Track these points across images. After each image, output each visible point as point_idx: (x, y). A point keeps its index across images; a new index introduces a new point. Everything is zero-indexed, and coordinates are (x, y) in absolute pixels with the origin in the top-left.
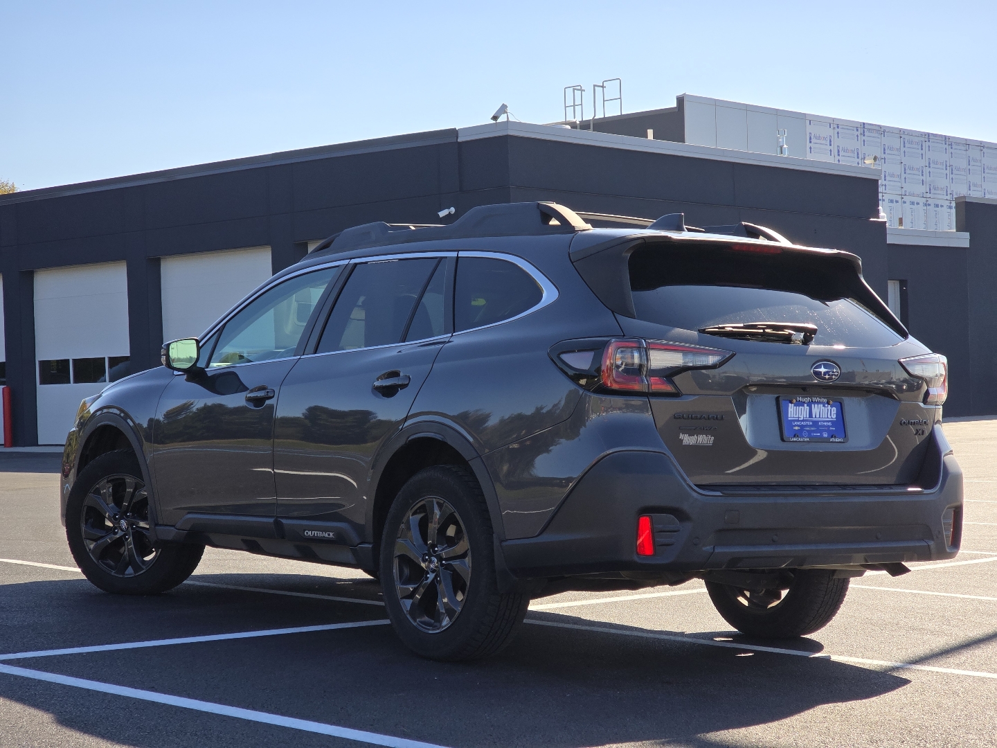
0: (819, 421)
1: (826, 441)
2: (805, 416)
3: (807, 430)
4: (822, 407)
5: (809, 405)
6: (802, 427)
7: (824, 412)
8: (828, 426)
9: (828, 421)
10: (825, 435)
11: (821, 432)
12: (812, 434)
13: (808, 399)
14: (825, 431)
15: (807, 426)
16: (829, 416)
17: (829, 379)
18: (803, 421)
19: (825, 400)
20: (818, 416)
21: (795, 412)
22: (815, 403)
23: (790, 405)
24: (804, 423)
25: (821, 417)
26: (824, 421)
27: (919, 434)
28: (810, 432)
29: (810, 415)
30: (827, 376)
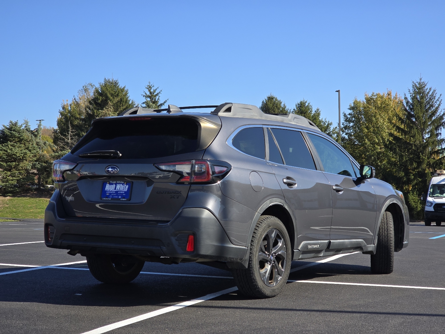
0: (118, 191)
1: (120, 199)
2: (113, 189)
3: (112, 195)
4: (121, 185)
5: (115, 184)
6: (110, 194)
7: (122, 188)
8: (123, 194)
9: (123, 191)
10: (120, 197)
11: (118, 196)
12: (114, 197)
13: (115, 182)
14: (120, 195)
15: (113, 193)
16: (124, 189)
18: (111, 191)
19: (123, 182)
20: (118, 189)
21: (109, 188)
22: (118, 184)
23: (107, 184)
24: (111, 192)
25: (120, 189)
26: (121, 191)
27: (174, 198)
28: (113, 196)
29: (115, 189)
30: (112, 172)
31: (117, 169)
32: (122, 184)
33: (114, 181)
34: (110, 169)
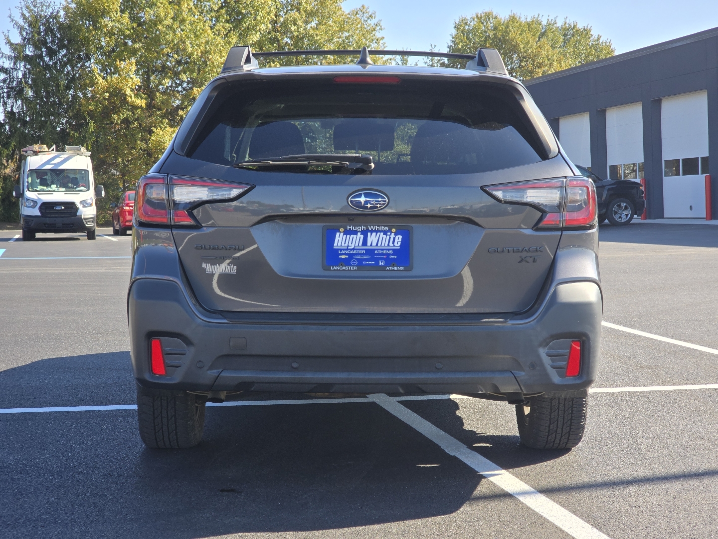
0: (375, 250)
1: (383, 268)
2: (357, 244)
3: (357, 259)
5: (363, 233)
6: (351, 256)
7: (385, 240)
8: (388, 255)
9: (389, 250)
10: (381, 263)
11: (376, 260)
12: (364, 263)
13: (360, 229)
14: (381, 259)
15: (357, 254)
16: (391, 244)
17: (371, 208)
18: (354, 249)
19: (387, 229)
20: (374, 244)
21: (345, 241)
22: (372, 232)
23: (338, 234)
24: (352, 252)
25: (379, 244)
26: (382, 250)
27: (528, 262)
28: (360, 261)
29: (365, 242)
30: (369, 206)
31: (382, 197)
32: (382, 233)
33: (361, 226)
34: (363, 199)
